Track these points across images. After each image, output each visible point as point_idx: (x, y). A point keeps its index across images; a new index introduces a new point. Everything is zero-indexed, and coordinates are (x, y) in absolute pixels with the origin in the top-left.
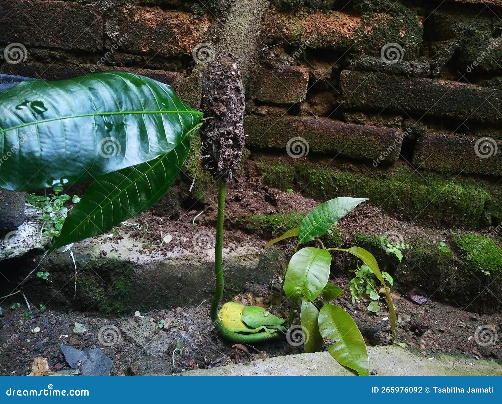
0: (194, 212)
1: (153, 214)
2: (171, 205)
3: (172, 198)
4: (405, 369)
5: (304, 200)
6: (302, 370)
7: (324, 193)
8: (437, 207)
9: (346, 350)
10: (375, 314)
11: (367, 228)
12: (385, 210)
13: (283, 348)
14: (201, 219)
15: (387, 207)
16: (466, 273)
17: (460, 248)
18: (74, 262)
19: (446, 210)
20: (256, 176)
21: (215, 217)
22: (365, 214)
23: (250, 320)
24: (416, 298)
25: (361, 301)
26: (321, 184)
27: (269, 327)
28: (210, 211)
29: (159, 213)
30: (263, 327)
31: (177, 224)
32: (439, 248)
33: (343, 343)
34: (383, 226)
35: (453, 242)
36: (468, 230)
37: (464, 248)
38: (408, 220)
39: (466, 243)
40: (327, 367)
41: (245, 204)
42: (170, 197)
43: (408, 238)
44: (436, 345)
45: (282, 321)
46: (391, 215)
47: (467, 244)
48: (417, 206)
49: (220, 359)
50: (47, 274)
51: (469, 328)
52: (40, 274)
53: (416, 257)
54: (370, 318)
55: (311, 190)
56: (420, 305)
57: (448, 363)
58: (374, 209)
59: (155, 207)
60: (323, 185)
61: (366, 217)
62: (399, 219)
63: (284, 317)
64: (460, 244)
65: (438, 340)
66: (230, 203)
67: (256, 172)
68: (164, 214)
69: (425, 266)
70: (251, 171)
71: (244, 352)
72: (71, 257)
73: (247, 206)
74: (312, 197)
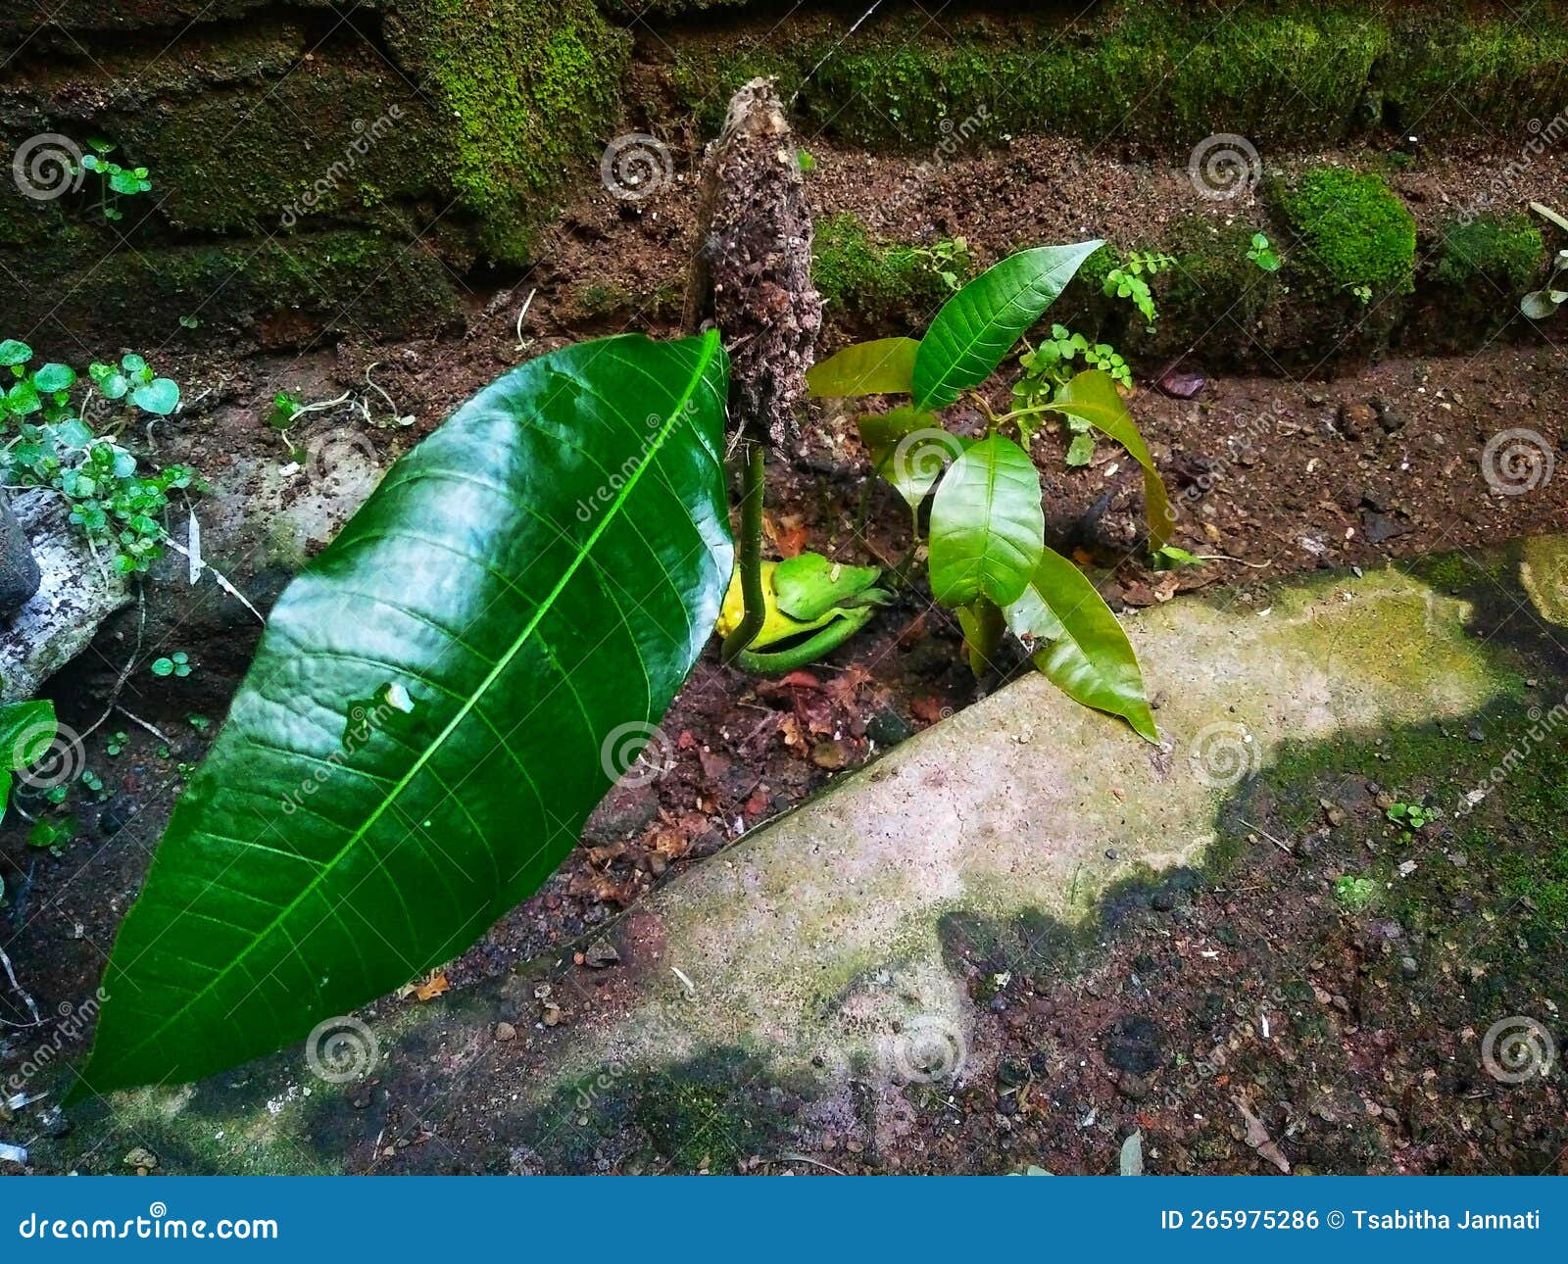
0: (503, 297)
1: (380, 343)
2: (429, 304)
3: (425, 281)
4: (1218, 665)
5: (842, 161)
6: (1005, 750)
7: (902, 126)
8: (1236, 104)
9: (1083, 658)
10: (1086, 467)
11: (1041, 221)
12: (1087, 141)
13: (885, 627)
14: (537, 319)
15: (1093, 131)
16: (1309, 297)
17: (1296, 228)
18: (249, 605)
19: (1263, 107)
20: (670, 115)
21: (581, 304)
22: (1029, 170)
23: (800, 605)
24: (1176, 386)
25: (1043, 432)
26: (889, 103)
27: (846, 602)
28: (560, 288)
29: (396, 335)
30: (837, 611)
31: (470, 358)
32: (1251, 255)
33: (1072, 640)
34: (1086, 201)
35: (1278, 207)
36: (1316, 151)
37: (1308, 226)
38: (1152, 157)
39: (1314, 208)
40: (1054, 720)
41: (664, 231)
42: (416, 279)
43: (1158, 223)
44: (1240, 512)
45: (873, 573)
46: (1105, 152)
47: (1317, 211)
48: (1181, 115)
49: (762, 724)
50: (181, 658)
51: (1307, 435)
52: (162, 667)
53: (1185, 287)
54: (1075, 480)
55: (859, 127)
56: (1188, 398)
57: (1300, 614)
58: (1056, 146)
59: (378, 320)
60: (895, 104)
61: (1035, 179)
62: (1126, 159)
63: (874, 561)
64: (1296, 214)
65: (1241, 494)
66: (609, 235)
67: (669, 102)
68: (413, 331)
69: (1206, 304)
70: (652, 103)
71: (812, 688)
72: (230, 593)
73: (670, 236)
74: (863, 147)
